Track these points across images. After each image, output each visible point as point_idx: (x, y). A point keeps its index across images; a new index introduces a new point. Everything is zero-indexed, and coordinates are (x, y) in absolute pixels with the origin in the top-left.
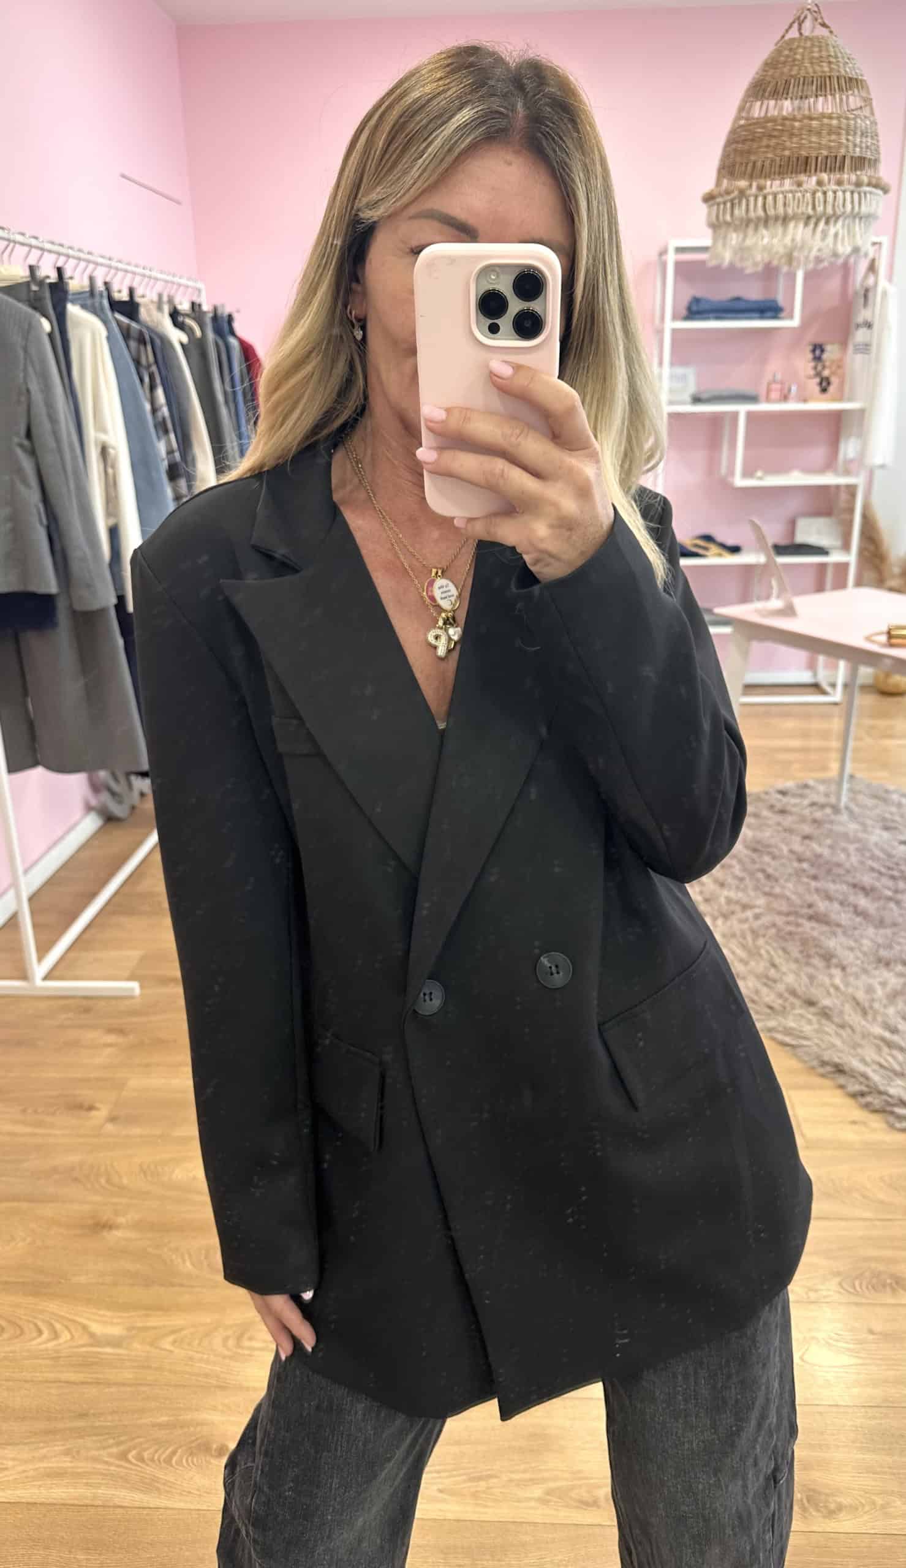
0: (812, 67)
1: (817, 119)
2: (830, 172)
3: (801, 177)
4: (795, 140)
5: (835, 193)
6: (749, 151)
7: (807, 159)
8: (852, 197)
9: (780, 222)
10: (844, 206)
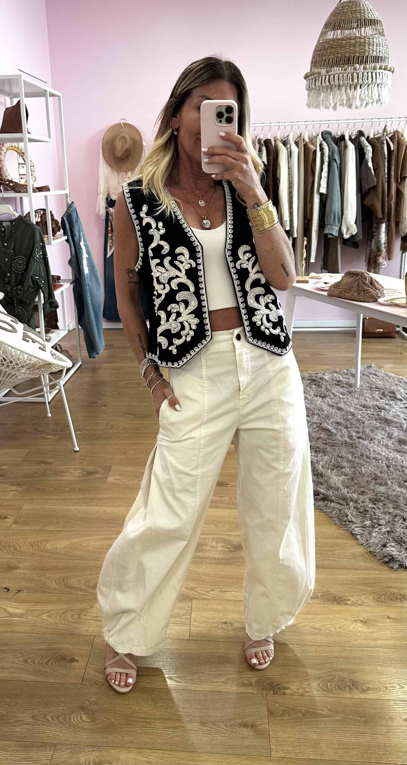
0: (352, 15)
1: (353, 39)
2: (361, 63)
3: (346, 66)
4: (343, 49)
5: (363, 73)
6: (322, 55)
7: (349, 58)
8: (372, 75)
9: (337, 87)
10: (368, 79)
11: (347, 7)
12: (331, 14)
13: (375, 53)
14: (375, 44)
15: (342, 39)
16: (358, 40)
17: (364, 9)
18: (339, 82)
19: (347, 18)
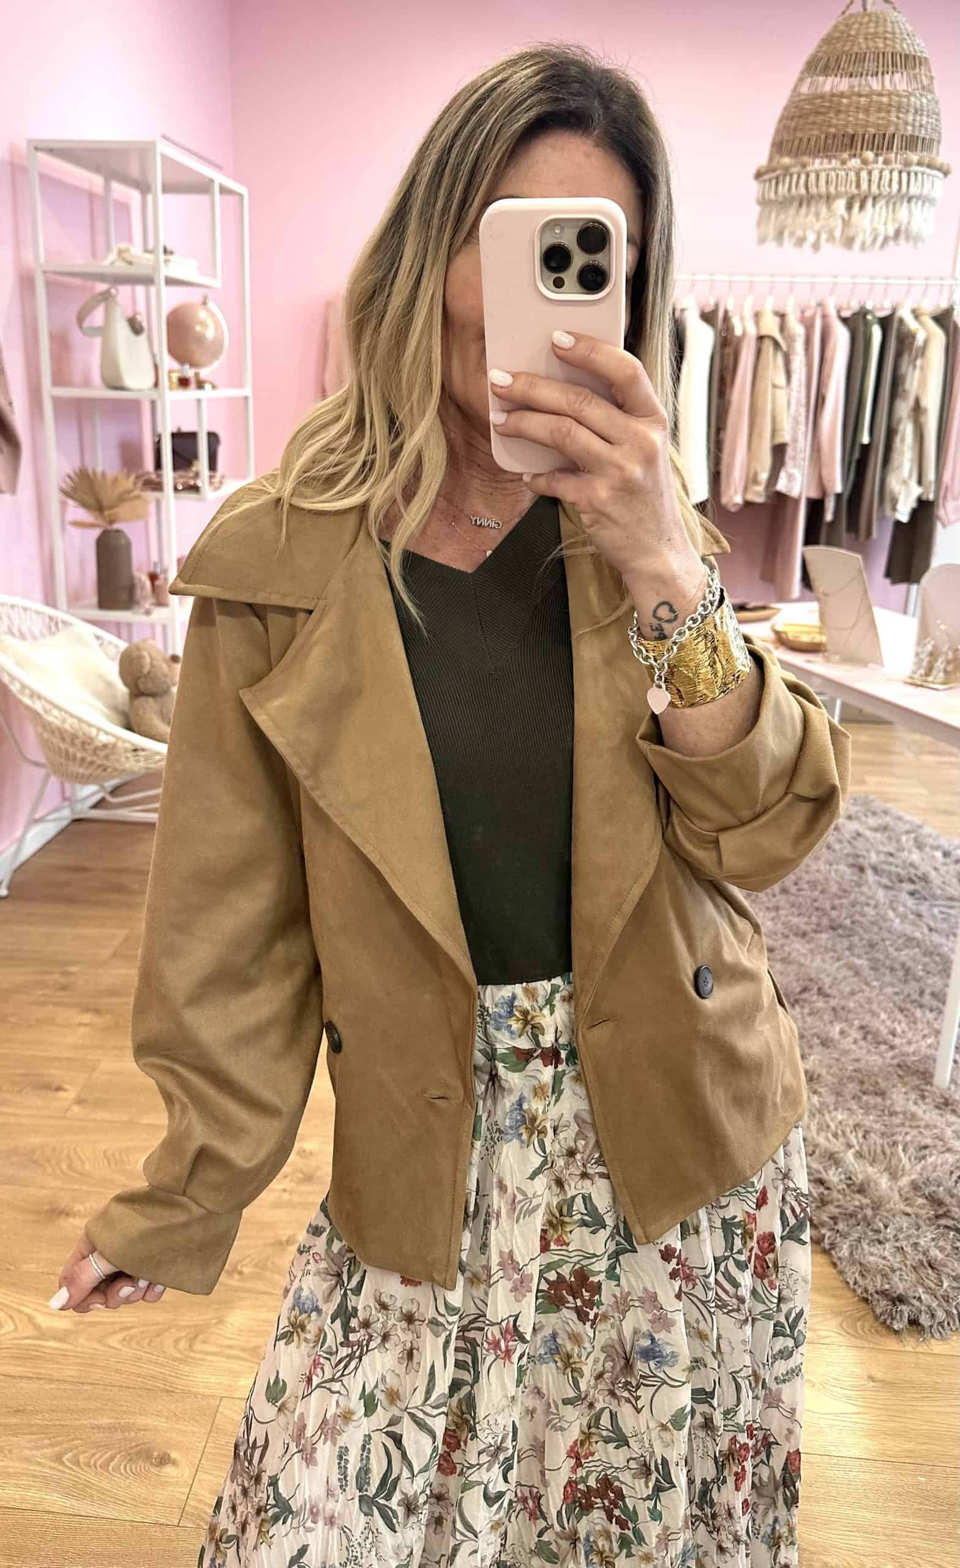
0: (866, 43)
1: (866, 96)
2: (878, 149)
3: (845, 155)
4: (842, 116)
5: (881, 172)
6: (795, 129)
7: (853, 136)
8: (900, 177)
9: (823, 201)
10: (890, 185)
11: (856, 26)
12: (823, 40)
13: (909, 128)
14: (913, 111)
15: (842, 95)
16: (875, 98)
17: (894, 33)
18: (827, 189)
19: (856, 49)
